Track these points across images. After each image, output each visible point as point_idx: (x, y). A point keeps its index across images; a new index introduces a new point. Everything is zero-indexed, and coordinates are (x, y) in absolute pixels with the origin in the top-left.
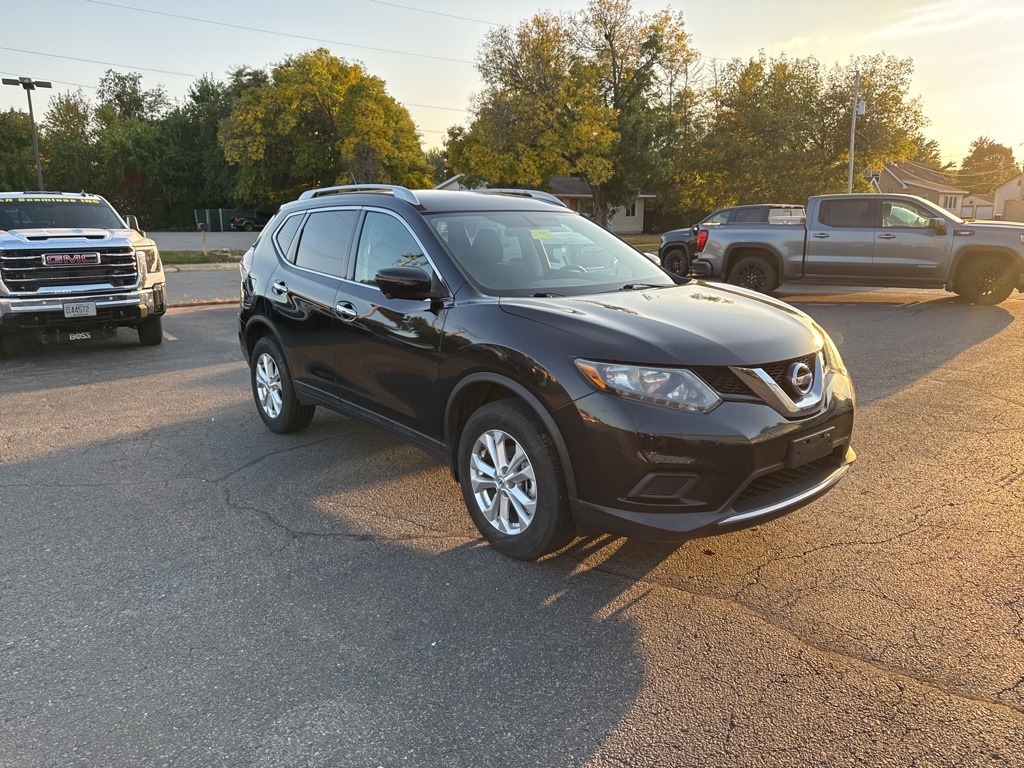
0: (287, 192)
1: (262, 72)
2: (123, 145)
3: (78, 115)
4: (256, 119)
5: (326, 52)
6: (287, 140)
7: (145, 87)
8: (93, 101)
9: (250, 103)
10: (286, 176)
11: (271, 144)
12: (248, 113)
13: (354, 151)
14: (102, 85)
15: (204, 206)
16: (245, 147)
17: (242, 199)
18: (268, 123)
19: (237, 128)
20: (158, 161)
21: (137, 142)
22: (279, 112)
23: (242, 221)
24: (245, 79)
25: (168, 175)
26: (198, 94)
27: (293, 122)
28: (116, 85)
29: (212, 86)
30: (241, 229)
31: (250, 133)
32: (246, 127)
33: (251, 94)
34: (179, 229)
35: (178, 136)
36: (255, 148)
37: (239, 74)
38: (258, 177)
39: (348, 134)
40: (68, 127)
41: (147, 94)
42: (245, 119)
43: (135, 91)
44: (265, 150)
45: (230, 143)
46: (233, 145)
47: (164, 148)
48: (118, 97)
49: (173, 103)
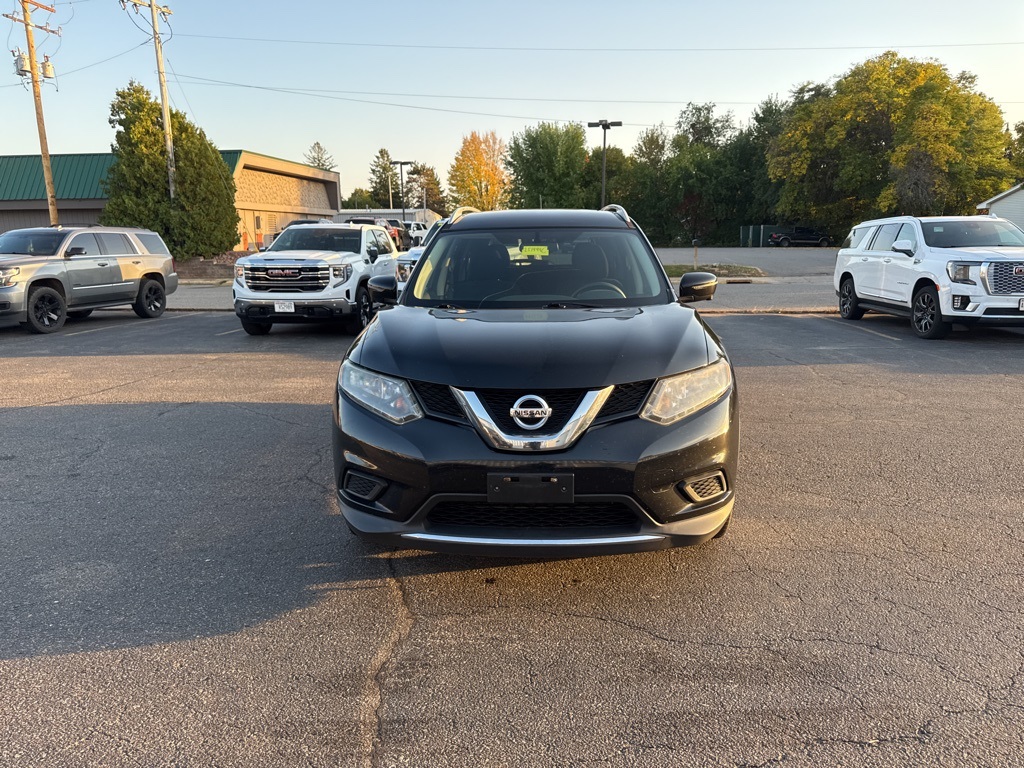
0: (830, 206)
1: (823, 86)
2: (686, 169)
3: (658, 146)
4: (805, 134)
5: (894, 55)
6: (835, 153)
7: (716, 114)
8: (671, 132)
9: (800, 119)
10: (830, 190)
11: (816, 158)
12: (797, 130)
13: (905, 159)
14: (682, 117)
15: (750, 222)
16: (789, 164)
17: (783, 215)
18: (816, 137)
19: (783, 145)
20: (714, 182)
21: (699, 166)
22: (831, 124)
23: (780, 237)
24: (807, 96)
25: (720, 194)
26: (761, 115)
27: (842, 135)
28: (693, 115)
29: (776, 106)
30: (778, 245)
31: (796, 149)
32: (793, 144)
33: (803, 110)
34: (723, 245)
35: (736, 158)
36: (798, 164)
37: (802, 91)
38: (801, 192)
39: (902, 141)
40: (648, 158)
41: (717, 121)
42: (793, 136)
43: (707, 119)
44: (809, 166)
45: (774, 160)
46: (778, 163)
47: (722, 169)
48: (693, 126)
49: (737, 126)
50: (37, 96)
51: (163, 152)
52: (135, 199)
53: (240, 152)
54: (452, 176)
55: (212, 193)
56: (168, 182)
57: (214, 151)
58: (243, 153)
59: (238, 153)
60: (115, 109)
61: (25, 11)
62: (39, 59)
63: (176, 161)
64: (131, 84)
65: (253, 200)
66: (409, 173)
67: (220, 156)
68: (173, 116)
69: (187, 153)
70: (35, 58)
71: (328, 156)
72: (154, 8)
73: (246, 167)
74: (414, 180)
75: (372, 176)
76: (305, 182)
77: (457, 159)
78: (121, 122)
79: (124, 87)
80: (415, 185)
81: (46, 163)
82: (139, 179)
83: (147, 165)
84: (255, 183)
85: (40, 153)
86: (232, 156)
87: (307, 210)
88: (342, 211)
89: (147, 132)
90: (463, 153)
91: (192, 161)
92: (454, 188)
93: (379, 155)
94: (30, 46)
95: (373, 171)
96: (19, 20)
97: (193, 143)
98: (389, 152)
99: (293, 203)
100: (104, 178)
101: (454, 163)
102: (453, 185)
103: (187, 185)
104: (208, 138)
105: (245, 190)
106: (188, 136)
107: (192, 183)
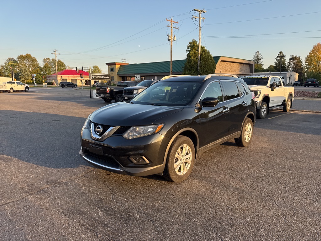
50: (171, 46)
51: (197, 58)
52: (189, 72)
53: (220, 57)
54: (307, 59)
55: (209, 70)
56: (197, 67)
57: (211, 57)
58: (221, 57)
59: (219, 57)
60: (188, 47)
61: (171, 24)
62: (173, 36)
63: (200, 60)
64: (193, 40)
65: (223, 71)
66: (289, 59)
67: (213, 58)
68: (201, 48)
69: (203, 58)
70: (172, 36)
71: (261, 55)
72: (200, 18)
73: (221, 61)
74: (291, 62)
75: (276, 61)
76: (242, 64)
77: (309, 53)
78: (189, 51)
79: (191, 41)
80: (292, 63)
81: (171, 63)
82: (190, 66)
83: (192, 62)
84: (225, 66)
85: (170, 60)
86: (217, 58)
87: (241, 73)
88: (254, 73)
89: (194, 53)
90: (313, 51)
91: (204, 60)
92: (307, 64)
93: (279, 54)
94: (171, 33)
95: (276, 59)
96: (170, 27)
97: (205, 55)
98: (283, 53)
99: (237, 71)
100: (183, 66)
101: (308, 55)
102: (307, 63)
103: (202, 67)
104: (210, 53)
105: (221, 68)
106: (204, 53)
107: (203, 67)
